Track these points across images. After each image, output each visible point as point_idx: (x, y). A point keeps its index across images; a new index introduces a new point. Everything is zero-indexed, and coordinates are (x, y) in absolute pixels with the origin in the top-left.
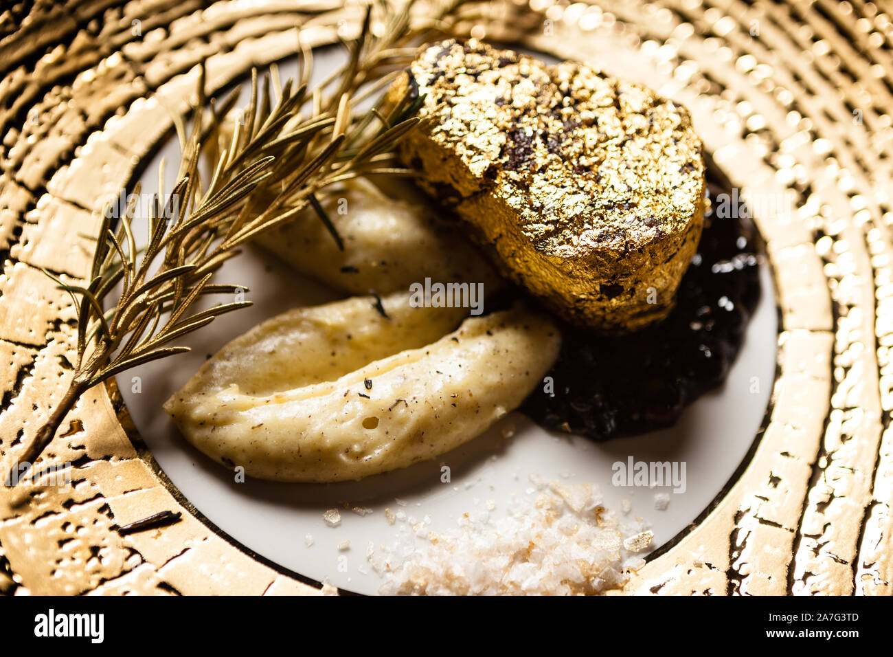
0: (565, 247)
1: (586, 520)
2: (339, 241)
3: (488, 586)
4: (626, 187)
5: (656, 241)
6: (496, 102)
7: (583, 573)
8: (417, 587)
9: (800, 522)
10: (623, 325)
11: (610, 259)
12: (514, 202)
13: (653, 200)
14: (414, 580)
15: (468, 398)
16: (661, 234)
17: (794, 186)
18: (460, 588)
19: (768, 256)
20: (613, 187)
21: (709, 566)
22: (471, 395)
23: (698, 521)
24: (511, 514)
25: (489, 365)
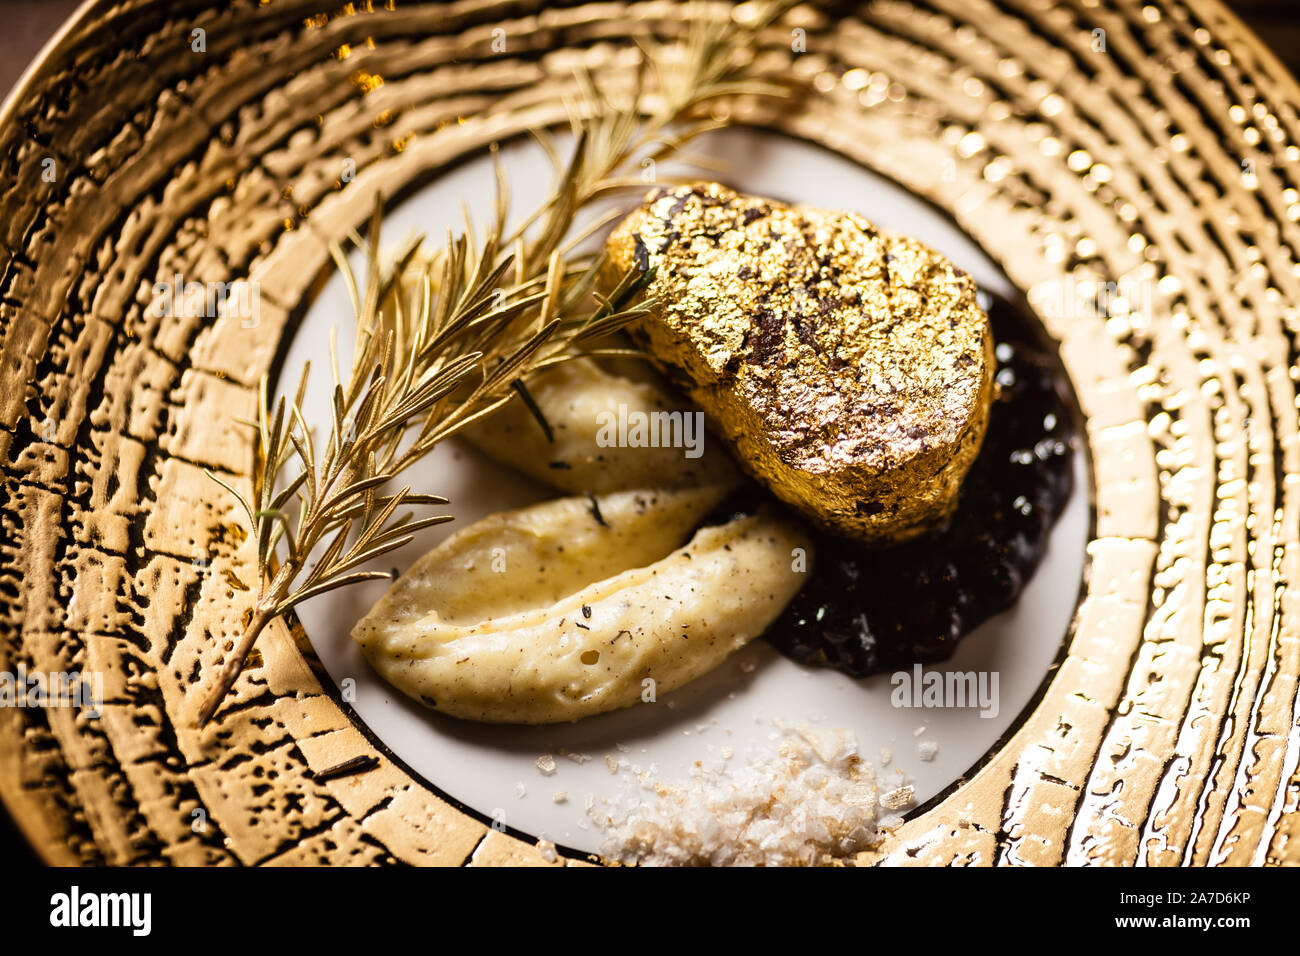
0: (816, 460)
1: (837, 772)
2: (548, 430)
3: (722, 845)
4: (889, 387)
5: (919, 457)
6: (740, 276)
7: (831, 833)
8: (643, 845)
9: (1087, 779)
10: (888, 537)
11: (867, 476)
12: (757, 403)
13: (920, 403)
14: (641, 837)
15: (702, 629)
16: (925, 448)
17: (1127, 340)
18: (691, 846)
19: (1086, 437)
20: (874, 386)
21: (977, 827)
22: (705, 625)
23: (969, 775)
24: (751, 764)
25: (726, 588)
